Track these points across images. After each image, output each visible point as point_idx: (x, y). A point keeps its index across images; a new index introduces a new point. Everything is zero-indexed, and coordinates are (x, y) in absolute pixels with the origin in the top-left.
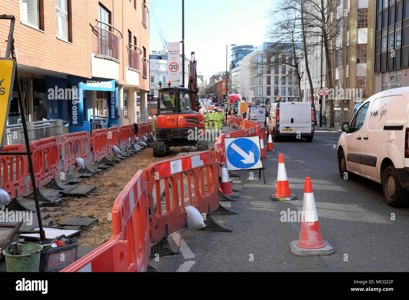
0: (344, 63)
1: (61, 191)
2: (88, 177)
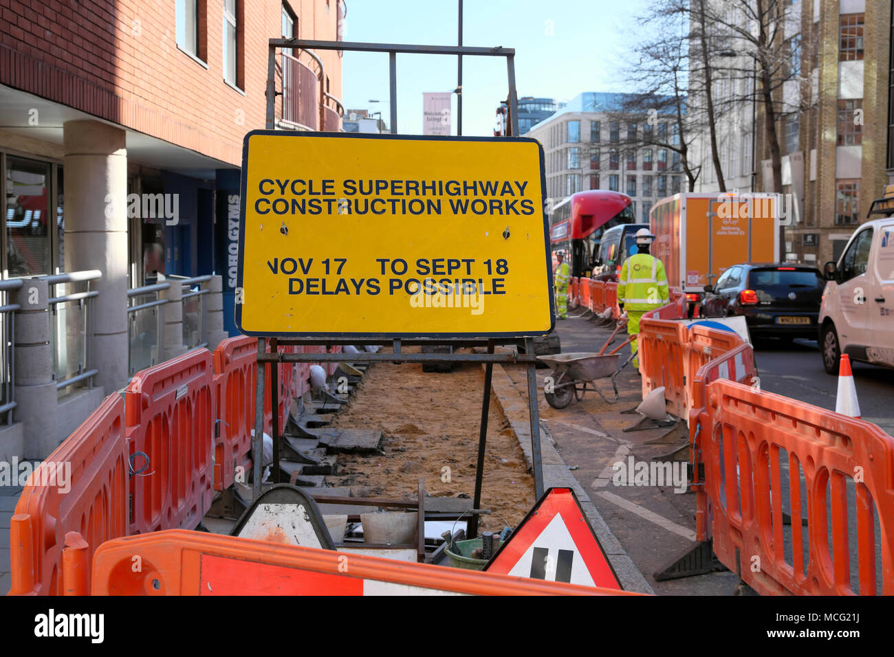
0: (805, 146)
1: (317, 441)
2: (334, 411)
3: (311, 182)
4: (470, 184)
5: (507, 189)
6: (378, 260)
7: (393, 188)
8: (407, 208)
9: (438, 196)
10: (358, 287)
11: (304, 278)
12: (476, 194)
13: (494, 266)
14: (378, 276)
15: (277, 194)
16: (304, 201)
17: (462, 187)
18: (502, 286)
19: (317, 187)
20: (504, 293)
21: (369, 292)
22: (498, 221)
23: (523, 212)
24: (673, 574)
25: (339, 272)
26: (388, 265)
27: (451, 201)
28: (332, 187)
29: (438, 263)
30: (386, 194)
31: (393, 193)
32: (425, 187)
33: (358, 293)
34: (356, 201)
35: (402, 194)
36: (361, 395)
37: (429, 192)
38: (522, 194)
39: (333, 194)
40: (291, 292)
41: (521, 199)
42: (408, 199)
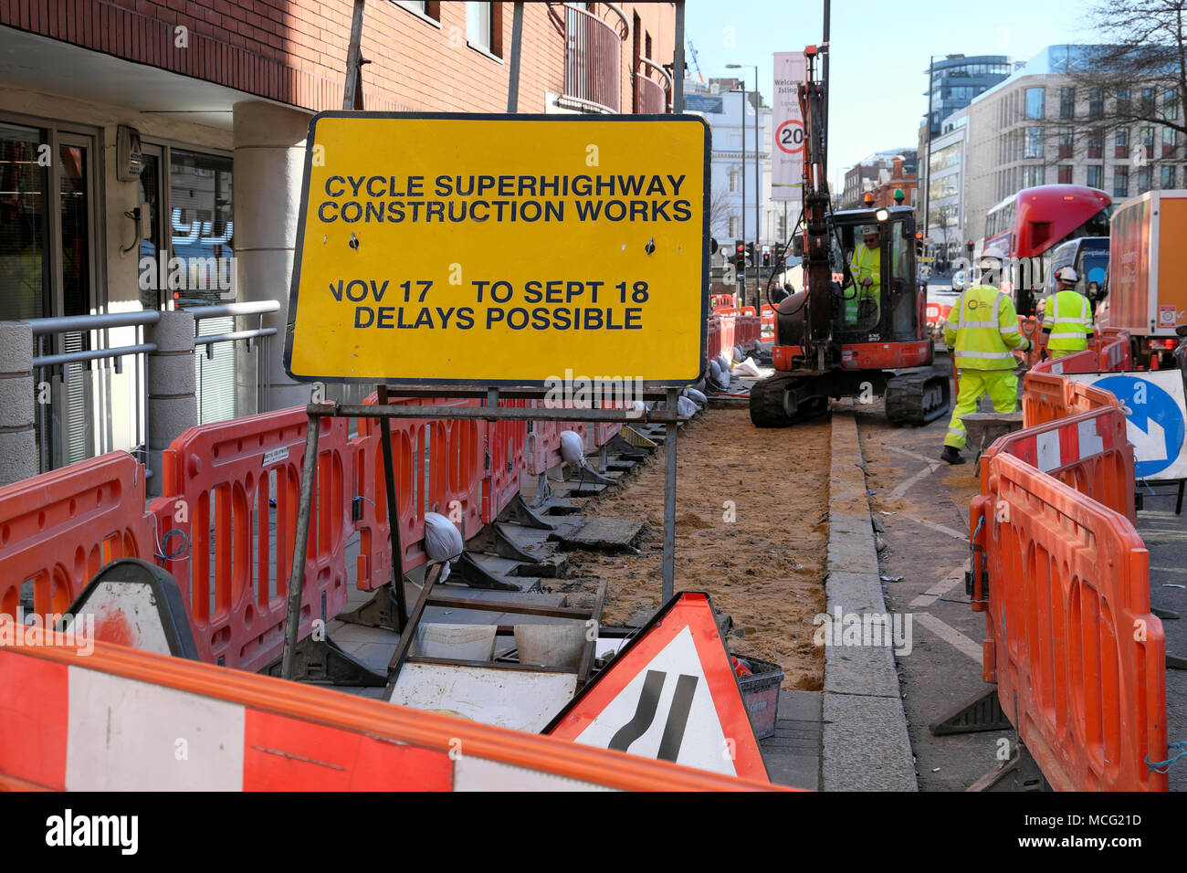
1: (551, 532)
2: (594, 493)
3: (393, 180)
4: (606, 180)
5: (656, 186)
6: (474, 283)
7: (502, 185)
8: (518, 213)
9: (561, 197)
10: (445, 319)
11: (375, 306)
12: (612, 193)
13: (630, 291)
14: (474, 304)
15: (348, 196)
16: (382, 204)
17: (594, 184)
18: (638, 318)
19: (401, 186)
20: (640, 327)
21: (459, 325)
22: (641, 229)
23: (676, 217)
24: (957, 727)
25: (422, 299)
26: (487, 290)
27: (578, 203)
28: (421, 185)
29: (553, 288)
30: (491, 195)
31: (501, 193)
32: (544, 185)
33: (445, 326)
34: (451, 204)
35: (513, 194)
36: (646, 474)
37: (550, 191)
38: (676, 193)
39: (421, 194)
40: (358, 325)
41: (674, 199)
42: (520, 201)
